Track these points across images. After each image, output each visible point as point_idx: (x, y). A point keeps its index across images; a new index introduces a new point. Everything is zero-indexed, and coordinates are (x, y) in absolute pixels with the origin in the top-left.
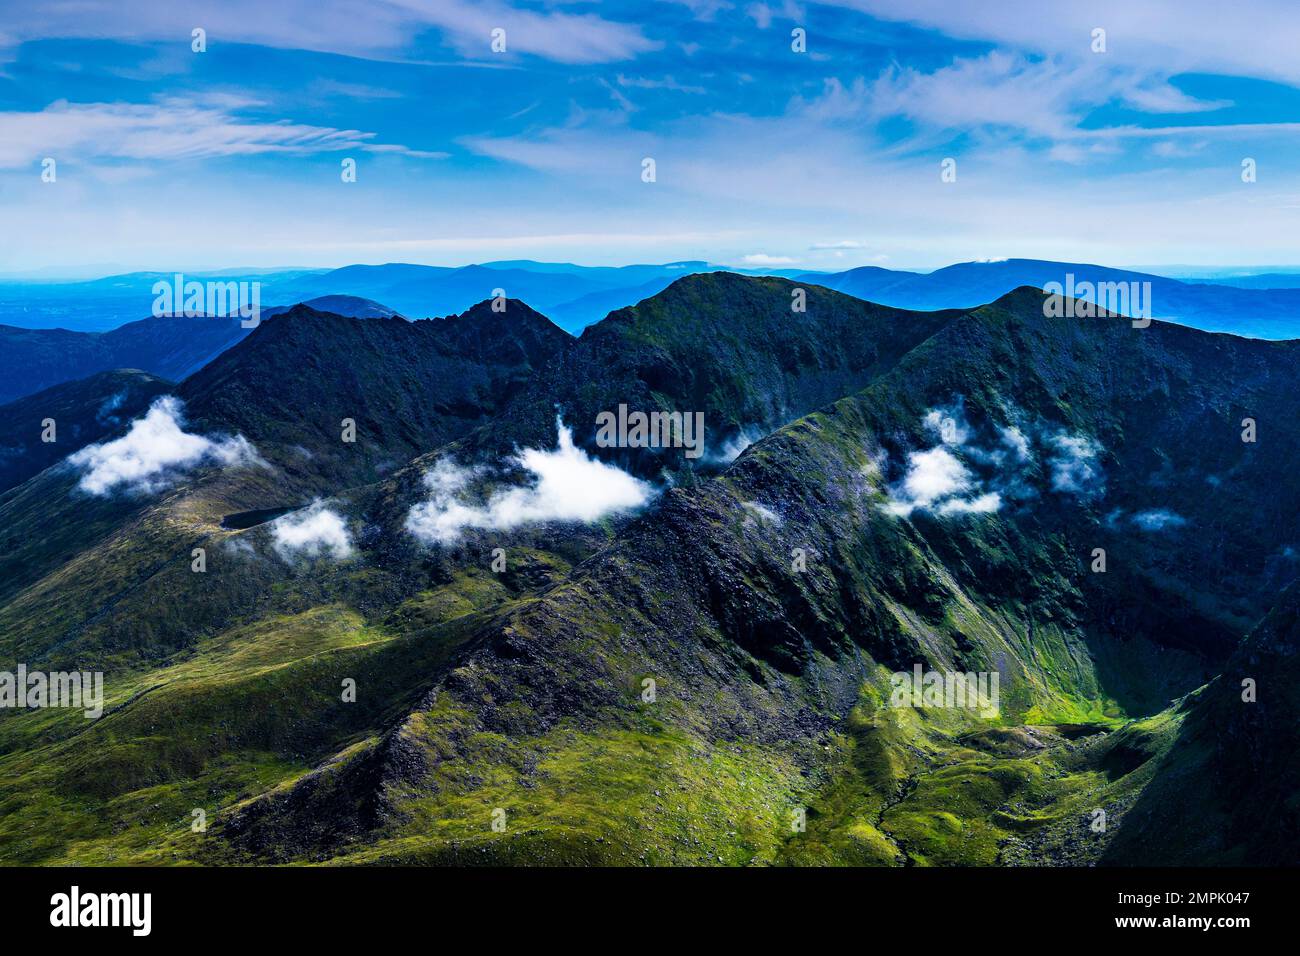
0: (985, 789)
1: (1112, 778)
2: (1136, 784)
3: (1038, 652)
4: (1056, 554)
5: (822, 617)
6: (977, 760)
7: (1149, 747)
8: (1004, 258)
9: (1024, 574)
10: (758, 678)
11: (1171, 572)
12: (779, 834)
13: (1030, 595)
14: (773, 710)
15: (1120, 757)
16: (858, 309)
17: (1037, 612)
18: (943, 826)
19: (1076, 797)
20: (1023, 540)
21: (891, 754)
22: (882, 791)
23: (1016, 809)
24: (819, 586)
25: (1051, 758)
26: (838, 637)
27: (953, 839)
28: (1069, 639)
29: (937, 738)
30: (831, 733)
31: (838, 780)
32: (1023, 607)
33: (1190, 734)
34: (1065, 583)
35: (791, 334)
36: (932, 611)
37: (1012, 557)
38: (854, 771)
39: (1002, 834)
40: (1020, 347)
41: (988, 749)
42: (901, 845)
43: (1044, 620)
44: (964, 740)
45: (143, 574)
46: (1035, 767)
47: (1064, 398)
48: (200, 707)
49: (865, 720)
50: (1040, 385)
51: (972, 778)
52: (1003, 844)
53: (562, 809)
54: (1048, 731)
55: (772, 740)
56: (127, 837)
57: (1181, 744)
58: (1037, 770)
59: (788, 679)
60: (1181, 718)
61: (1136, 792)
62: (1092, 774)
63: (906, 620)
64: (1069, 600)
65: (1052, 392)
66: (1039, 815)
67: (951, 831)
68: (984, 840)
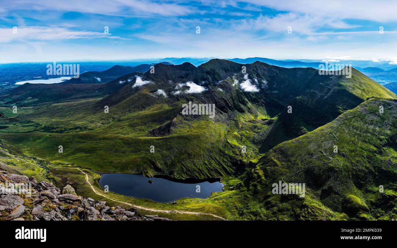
0: (252, 128)
1: (269, 126)
2: (271, 126)
3: (259, 110)
4: (261, 96)
5: (230, 105)
6: (251, 124)
7: (273, 122)
8: (254, 57)
9: (257, 99)
10: (222, 114)
11: (276, 99)
12: (224, 134)
13: (258, 102)
14: (224, 118)
15: (269, 123)
16: (235, 64)
17: (259, 104)
18: (246, 133)
19: (264, 128)
20: (257, 95)
21: (239, 123)
22: (238, 128)
23: (256, 130)
24: (230, 101)
25: (261, 123)
26: (232, 108)
27: (248, 134)
28: (263, 108)
29: (246, 121)
30: (231, 121)
31: (232, 127)
32: (257, 104)
33: (279, 120)
34: (263, 100)
35: (226, 67)
36: (245, 105)
37: (256, 97)
38: (234, 126)
39: (254, 133)
40: (257, 69)
41: (252, 122)
42: (241, 135)
43: (260, 105)
44: (249, 121)
45: (139, 99)
46: (258, 125)
47: (262, 76)
48: (146, 117)
49: (236, 119)
50: (259, 74)
51: (250, 126)
52: (254, 135)
53: (195, 131)
54: (260, 120)
55: (223, 122)
56: (137, 133)
57: (278, 121)
58: (259, 125)
59: (226, 114)
60: (277, 117)
61: (272, 127)
62: (266, 125)
63: (242, 106)
64: (263, 103)
65: (261, 75)
66: (259, 131)
67: (247, 133)
68: (252, 134)
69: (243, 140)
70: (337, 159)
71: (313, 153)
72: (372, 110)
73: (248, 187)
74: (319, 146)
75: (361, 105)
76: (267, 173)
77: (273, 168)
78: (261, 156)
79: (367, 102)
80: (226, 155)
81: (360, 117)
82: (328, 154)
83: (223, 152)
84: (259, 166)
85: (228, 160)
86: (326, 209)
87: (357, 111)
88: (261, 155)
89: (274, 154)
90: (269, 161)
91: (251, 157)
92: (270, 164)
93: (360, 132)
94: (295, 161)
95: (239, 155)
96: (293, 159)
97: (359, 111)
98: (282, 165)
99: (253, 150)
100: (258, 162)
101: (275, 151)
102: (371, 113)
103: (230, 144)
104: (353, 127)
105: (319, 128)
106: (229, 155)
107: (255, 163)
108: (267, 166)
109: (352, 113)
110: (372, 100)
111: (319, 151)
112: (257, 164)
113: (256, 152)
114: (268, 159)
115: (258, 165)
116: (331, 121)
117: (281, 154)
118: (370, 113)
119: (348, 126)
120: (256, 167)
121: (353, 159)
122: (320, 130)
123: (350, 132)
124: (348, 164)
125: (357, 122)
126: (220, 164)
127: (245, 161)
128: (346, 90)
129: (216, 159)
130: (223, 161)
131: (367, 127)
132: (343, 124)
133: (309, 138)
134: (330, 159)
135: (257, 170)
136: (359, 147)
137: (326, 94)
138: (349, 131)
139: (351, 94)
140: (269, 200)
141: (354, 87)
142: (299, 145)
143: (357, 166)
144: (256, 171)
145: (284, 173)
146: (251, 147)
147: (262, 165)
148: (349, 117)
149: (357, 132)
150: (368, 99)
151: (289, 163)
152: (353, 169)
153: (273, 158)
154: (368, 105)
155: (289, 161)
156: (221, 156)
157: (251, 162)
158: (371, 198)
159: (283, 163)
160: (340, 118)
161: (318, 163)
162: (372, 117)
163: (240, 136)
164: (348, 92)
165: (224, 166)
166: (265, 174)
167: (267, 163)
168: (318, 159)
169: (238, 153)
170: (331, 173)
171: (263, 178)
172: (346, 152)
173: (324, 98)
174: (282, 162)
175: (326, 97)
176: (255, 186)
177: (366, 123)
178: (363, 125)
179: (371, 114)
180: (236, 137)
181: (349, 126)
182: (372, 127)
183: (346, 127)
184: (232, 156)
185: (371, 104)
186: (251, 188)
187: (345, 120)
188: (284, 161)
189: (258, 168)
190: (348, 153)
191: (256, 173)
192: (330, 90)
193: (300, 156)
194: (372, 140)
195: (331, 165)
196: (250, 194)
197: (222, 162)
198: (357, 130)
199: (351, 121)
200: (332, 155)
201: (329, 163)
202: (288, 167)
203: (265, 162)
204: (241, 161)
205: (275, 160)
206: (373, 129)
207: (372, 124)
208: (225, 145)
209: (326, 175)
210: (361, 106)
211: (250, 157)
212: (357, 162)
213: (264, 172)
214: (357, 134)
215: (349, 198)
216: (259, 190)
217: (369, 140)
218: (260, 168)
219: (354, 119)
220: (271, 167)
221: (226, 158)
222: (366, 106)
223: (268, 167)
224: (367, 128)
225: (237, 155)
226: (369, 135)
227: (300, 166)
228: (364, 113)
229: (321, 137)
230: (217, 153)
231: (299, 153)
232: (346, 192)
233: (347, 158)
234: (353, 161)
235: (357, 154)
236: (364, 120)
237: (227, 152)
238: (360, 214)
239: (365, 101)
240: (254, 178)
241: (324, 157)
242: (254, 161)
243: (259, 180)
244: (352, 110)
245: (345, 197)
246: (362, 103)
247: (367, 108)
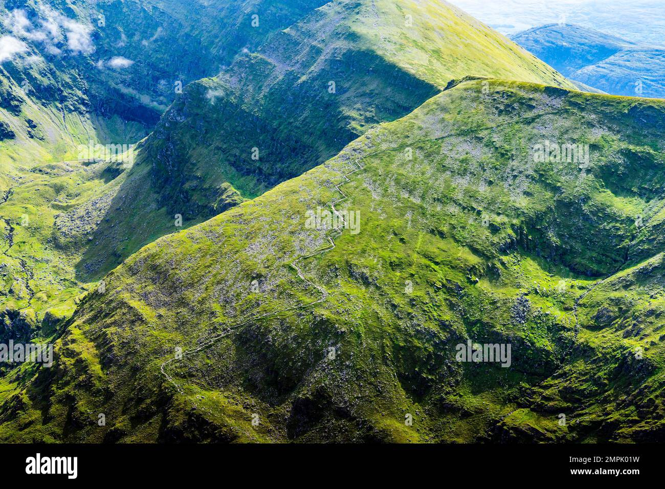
0: (47, 192)
1: (106, 182)
2: (117, 184)
3: (68, 126)
4: (74, 79)
7: (122, 167)
9: (59, 89)
11: (129, 86)
13: (63, 100)
15: (109, 173)
17: (66, 106)
18: (27, 211)
19: (90, 192)
20: (58, 73)
23: (62, 199)
25: (77, 175)
27: (32, 217)
28: (83, 118)
29: (21, 170)
32: (59, 105)
34: (79, 93)
36: (15, 109)
37: (53, 82)
39: (56, 212)
41: (47, 173)
42: (7, 221)
43: (70, 111)
44: (34, 170)
51: (40, 188)
52: (57, 217)
54: (76, 163)
57: (137, 165)
58: (71, 181)
60: (136, 153)
61: (117, 188)
62: (97, 181)
64: (82, 101)
66: (73, 202)
67: (31, 213)
68: (48, 216)
69: (16, 239)
70: (343, 294)
71: (264, 272)
72: (466, 124)
73: (45, 410)
74: (283, 249)
75: (428, 105)
76: (110, 350)
77: (127, 333)
78: (86, 293)
79: (450, 95)
81: (421, 148)
82: (312, 275)
84: (78, 327)
87: (412, 127)
88: (83, 289)
89: (129, 281)
90: (115, 308)
91: (49, 297)
92: (116, 317)
93: (423, 198)
94: (202, 302)
95: (5, 295)
96: (193, 296)
97: (420, 128)
98: (160, 316)
99: (55, 272)
100: (76, 312)
101: (132, 271)
102: (463, 133)
104: (397, 182)
105: (284, 186)
107: (64, 318)
108: (108, 326)
109: (394, 133)
110: (466, 90)
111: (284, 266)
113: (65, 280)
114: (111, 301)
115: (76, 324)
116: (323, 162)
117: (154, 281)
118: (457, 136)
119: (380, 180)
120: (69, 333)
121: (397, 292)
122: (286, 194)
123: (385, 200)
124: (383, 313)
125: (413, 165)
127: (28, 316)
128: (373, 51)
131: (446, 181)
132: (365, 171)
133: (246, 222)
134: (319, 292)
135: (73, 341)
136: (418, 252)
137: (306, 65)
138: (383, 196)
141: (404, 42)
142: (214, 248)
143: (411, 318)
144: (71, 346)
145: (167, 346)
146: (47, 261)
147: (90, 321)
148: (384, 146)
149: (412, 199)
150: (451, 84)
151: (183, 311)
152: (398, 329)
153: (126, 295)
154: (452, 106)
155: (183, 303)
157: (48, 315)
158: (457, 435)
159: (162, 311)
160: (354, 150)
161: (280, 307)
162: (466, 147)
163: (3, 226)
164: (381, 58)
166: (102, 354)
167: (106, 315)
168: (282, 293)
170: (323, 340)
171: (96, 368)
172: (372, 268)
173: (300, 81)
174: (157, 307)
175: (304, 78)
176: (69, 400)
177: (442, 169)
178: (433, 175)
179: (461, 139)
181: (385, 179)
182: (463, 183)
183: (375, 181)
185: (464, 103)
186: (53, 410)
187: (371, 156)
188: (165, 304)
189: (76, 333)
190: (379, 274)
191: (71, 354)
192: (318, 52)
193: (219, 283)
194: (463, 228)
195: (326, 314)
196: (53, 434)
198: (410, 192)
199: (391, 162)
200: (326, 278)
201: (316, 306)
202: (181, 324)
203: (100, 312)
204: (13, 315)
205: (134, 303)
206: (467, 191)
207: (463, 173)
209: (307, 348)
210: (426, 110)
211: (45, 298)
212: (412, 302)
213: (98, 347)
214: (413, 208)
215: (383, 431)
216: (82, 413)
217: (453, 226)
218: (84, 333)
219: (401, 156)
220: (120, 326)
222: (444, 109)
223: (113, 329)
224: (448, 187)
226: (453, 209)
227: (220, 319)
228: (439, 134)
229: (290, 217)
231: (215, 276)
232: (373, 411)
233: (378, 288)
234: (397, 300)
235: (412, 275)
236: (438, 158)
239: (439, 91)
240: (65, 371)
241: (301, 287)
242: (63, 311)
243: (81, 378)
244: (395, 123)
245: (371, 428)
246: (431, 100)
247: (447, 116)
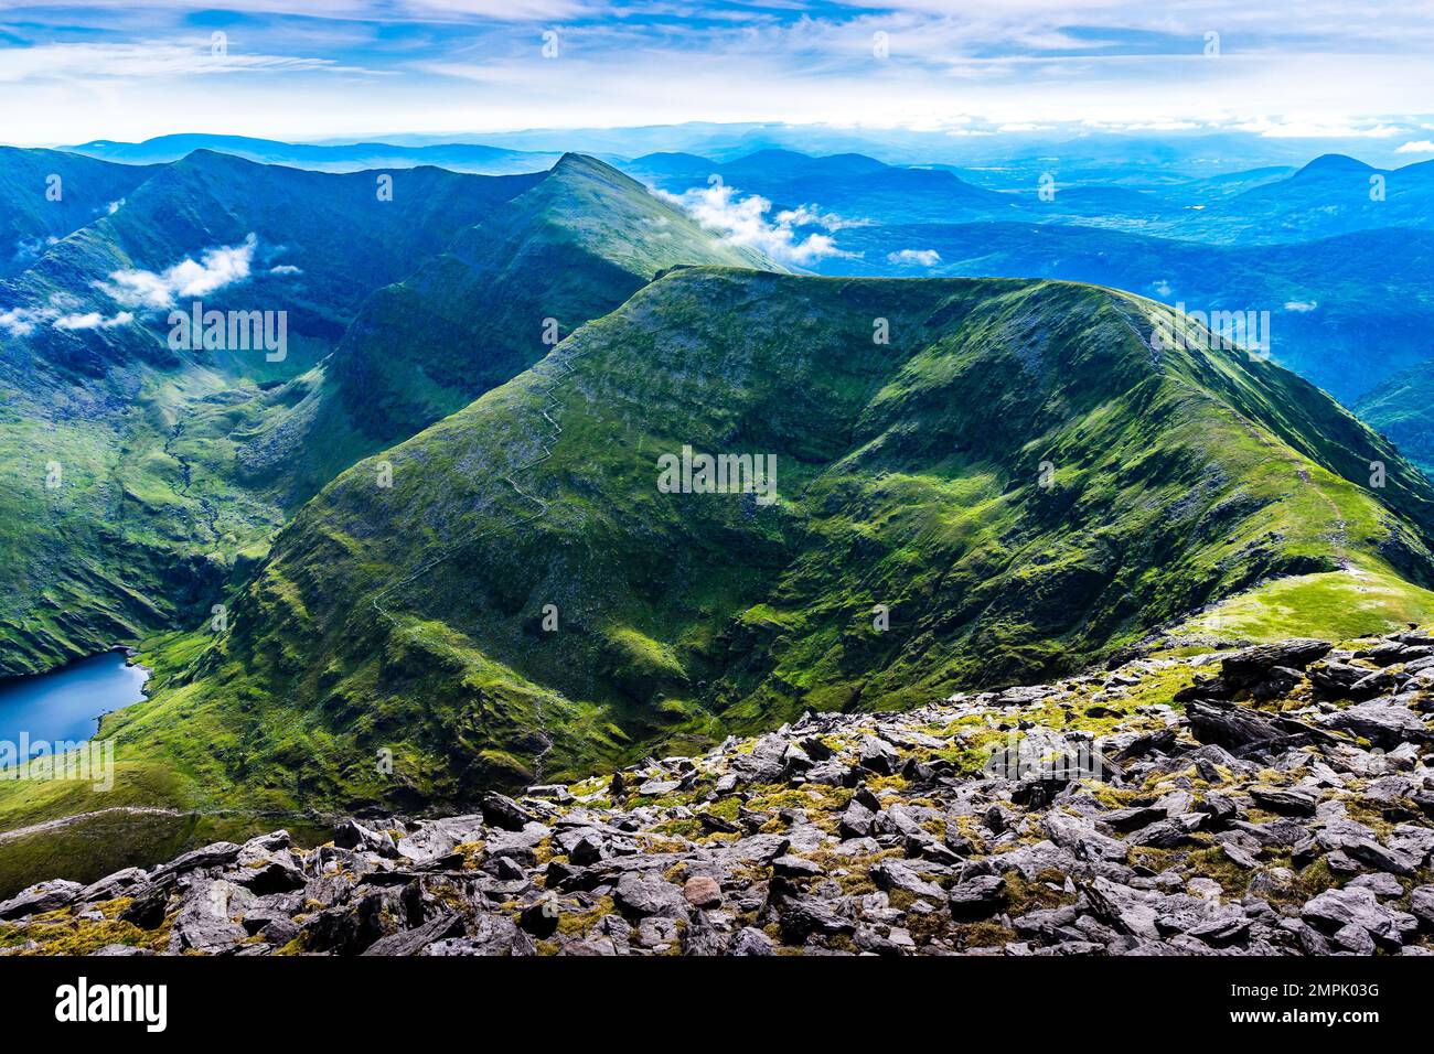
0: (223, 423)
1: (291, 406)
2: (303, 408)
5: (111, 344)
6: (215, 411)
7: (307, 389)
10: (78, 384)
11: (306, 298)
12: (107, 466)
14: (90, 399)
15: (293, 396)
18: (202, 446)
19: (273, 419)
21: (166, 413)
22: (165, 433)
23: (242, 430)
25: (256, 401)
26: (123, 354)
27: (209, 451)
29: (191, 400)
30: (129, 407)
31: (138, 431)
33: (329, 379)
38: (146, 425)
39: (236, 444)
40: (203, 184)
41: (222, 402)
42: (181, 459)
44: (206, 400)
47: (233, 210)
49: (147, 397)
51: (215, 418)
52: (238, 449)
54: (253, 389)
55: (93, 416)
57: (324, 384)
58: (250, 409)
59: (96, 382)
60: (322, 371)
61: (305, 411)
62: (280, 407)
66: (255, 431)
67: (208, 448)
68: (227, 449)
69: (194, 478)
70: (564, 505)
71: (477, 489)
72: (678, 316)
73: (248, 660)
74: (497, 463)
75: (637, 298)
76: (314, 588)
77: (333, 570)
78: (280, 530)
79: (659, 286)
80: (131, 547)
81: (634, 345)
82: (530, 487)
83: (114, 540)
84: (276, 567)
85: (143, 568)
86: (543, 693)
87: (621, 321)
88: (277, 526)
89: (328, 512)
90: (315, 544)
91: (238, 537)
92: (318, 553)
93: (640, 396)
94: (413, 527)
95: (187, 540)
96: (403, 522)
97: (631, 323)
98: (367, 548)
99: (242, 510)
100: (271, 551)
101: (330, 501)
102: (675, 326)
103: (140, 503)
104: (612, 381)
105: (490, 395)
106: (146, 548)
107: (259, 559)
108: (310, 563)
109: (604, 330)
110: (675, 279)
111: (498, 481)
112: (266, 562)
113: (254, 518)
114: (311, 535)
115: (272, 564)
116: (530, 367)
117: (356, 510)
118: (670, 328)
119: (593, 381)
120: (266, 574)
121: (621, 497)
122: (494, 404)
123: (601, 401)
124: (606, 520)
125: (627, 364)
126: (111, 591)
127: (216, 560)
128: (573, 244)
129: (91, 574)
130: (125, 577)
131: (663, 377)
132: (576, 372)
133: (453, 437)
134: (539, 506)
135: (272, 583)
136: (640, 455)
137: (503, 264)
138: (598, 398)
139: (596, 258)
140: (335, 691)
141: (605, 232)
142: (420, 468)
143: (639, 523)
144: (269, 589)
145: (378, 578)
146: (232, 499)
147: (285, 561)
148: (594, 345)
149: (628, 398)
150: (660, 274)
151: (392, 539)
152: (625, 535)
153: (326, 528)
154: (663, 298)
155: (390, 530)
156: (110, 555)
157: (240, 558)
158: (695, 638)
159: (368, 542)
160: (564, 351)
161: (497, 524)
162: (681, 340)
163: (176, 463)
164: (582, 251)
165: (134, 593)
166: (305, 594)
167: (307, 552)
168: (498, 510)
169: (181, 533)
170: (548, 556)
171: (300, 609)
172: (593, 475)
173: (497, 281)
174: (364, 537)
175: (502, 277)
176: (274, 647)
177: (658, 365)
178: (648, 372)
179: (674, 332)
180: (161, 470)
181: (598, 380)
182: (680, 378)
183: (588, 383)
184: (158, 548)
185: (675, 294)
186: (257, 659)
187: (582, 357)
188: (372, 534)
189: (274, 574)
190: (601, 480)
191: (271, 597)
192: (515, 248)
193: (429, 505)
194: (685, 425)
195: (548, 527)
196: (260, 686)
197: (119, 582)
198: (627, 392)
199: (604, 361)
200: (545, 490)
201: (537, 520)
202: (392, 555)
203: (299, 548)
204: (199, 561)
205: (335, 536)
206: (685, 386)
207: (680, 367)
208: (121, 508)
209: (531, 565)
210: (635, 304)
211: (234, 540)
212: (639, 507)
213: (300, 586)
214: (630, 407)
215: (619, 643)
216: (290, 660)
217: (673, 425)
218: (283, 574)
219: (613, 354)
220: (323, 562)
221: (136, 562)
222: (654, 302)
223: (314, 566)
224: (665, 383)
225: (179, 539)
226: (672, 406)
227: (433, 544)
228: (649, 329)
229: (499, 429)
230: (91, 548)
231: (423, 498)
232: (606, 623)
233: (601, 496)
234: (622, 507)
235: (635, 479)
236: (652, 353)
237: (132, 537)
238: (661, 699)
239: (648, 283)
240: (266, 617)
241: (519, 501)
242: (256, 551)
243: (285, 623)
244: (603, 319)
245: (606, 641)
246: (640, 292)
247: (658, 309)
